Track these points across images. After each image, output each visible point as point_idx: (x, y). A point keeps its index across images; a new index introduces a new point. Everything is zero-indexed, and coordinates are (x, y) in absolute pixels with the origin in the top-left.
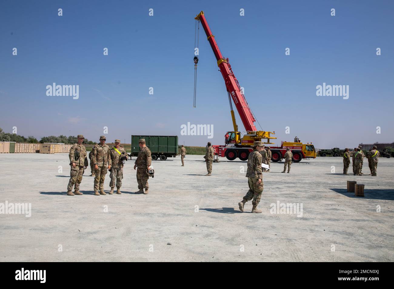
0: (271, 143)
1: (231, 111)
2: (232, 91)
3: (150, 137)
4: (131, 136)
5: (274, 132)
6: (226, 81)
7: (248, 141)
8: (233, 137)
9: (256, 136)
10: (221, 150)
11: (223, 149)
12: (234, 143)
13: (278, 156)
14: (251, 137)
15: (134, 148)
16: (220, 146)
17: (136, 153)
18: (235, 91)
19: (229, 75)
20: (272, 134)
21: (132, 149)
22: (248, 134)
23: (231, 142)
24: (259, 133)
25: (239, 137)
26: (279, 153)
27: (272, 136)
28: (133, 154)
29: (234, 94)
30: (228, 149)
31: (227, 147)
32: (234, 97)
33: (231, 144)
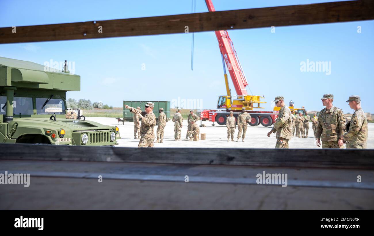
0: (261, 108)
1: (224, 75)
2: (224, 54)
3: (141, 102)
4: (123, 102)
5: (264, 96)
6: (219, 43)
7: (237, 105)
8: (224, 101)
9: (244, 100)
10: (211, 115)
11: (214, 114)
12: (224, 107)
13: (268, 121)
14: (240, 102)
15: (126, 113)
16: (211, 111)
17: (127, 118)
18: (227, 54)
19: (222, 37)
20: (262, 98)
21: (123, 115)
22: (238, 98)
23: (222, 107)
24: (246, 98)
25: (231, 101)
26: (270, 117)
27: (262, 100)
28: (125, 119)
29: (226, 57)
30: (218, 114)
31: (217, 112)
32: (227, 60)
33: (222, 109)
